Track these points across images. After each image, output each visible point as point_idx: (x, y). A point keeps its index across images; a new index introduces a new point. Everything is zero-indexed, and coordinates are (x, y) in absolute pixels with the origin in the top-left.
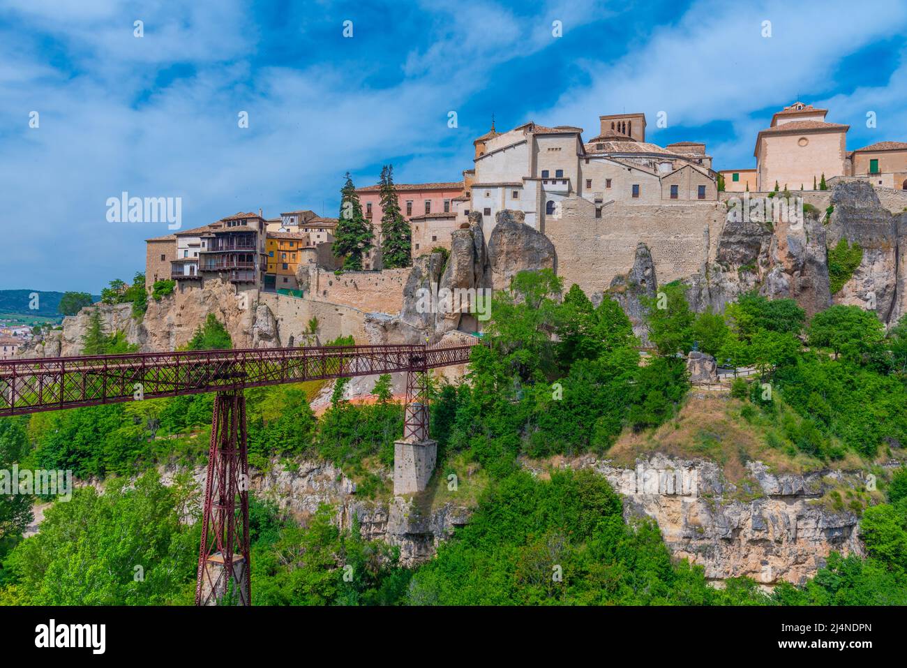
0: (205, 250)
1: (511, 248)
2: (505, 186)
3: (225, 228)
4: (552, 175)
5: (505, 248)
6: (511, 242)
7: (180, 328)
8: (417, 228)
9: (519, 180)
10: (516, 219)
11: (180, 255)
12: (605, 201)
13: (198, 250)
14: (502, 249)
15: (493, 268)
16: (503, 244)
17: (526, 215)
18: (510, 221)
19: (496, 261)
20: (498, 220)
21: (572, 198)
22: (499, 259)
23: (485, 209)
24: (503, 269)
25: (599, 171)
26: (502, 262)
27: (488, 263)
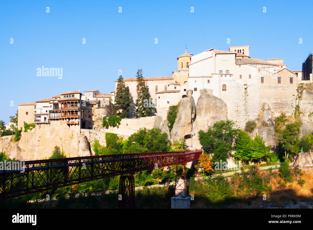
0: (52, 109)
2: (203, 77)
3: (62, 98)
4: (224, 72)
6: (207, 103)
7: (38, 147)
8: (159, 97)
9: (210, 75)
10: (209, 93)
11: (38, 112)
12: (248, 85)
13: (48, 109)
14: (203, 107)
15: (199, 116)
16: (204, 105)
17: (214, 91)
18: (207, 94)
19: (200, 112)
20: (201, 93)
21: (234, 83)
22: (202, 111)
23: (195, 88)
24: (203, 116)
25: (245, 71)
26: (203, 113)
27: (197, 113)
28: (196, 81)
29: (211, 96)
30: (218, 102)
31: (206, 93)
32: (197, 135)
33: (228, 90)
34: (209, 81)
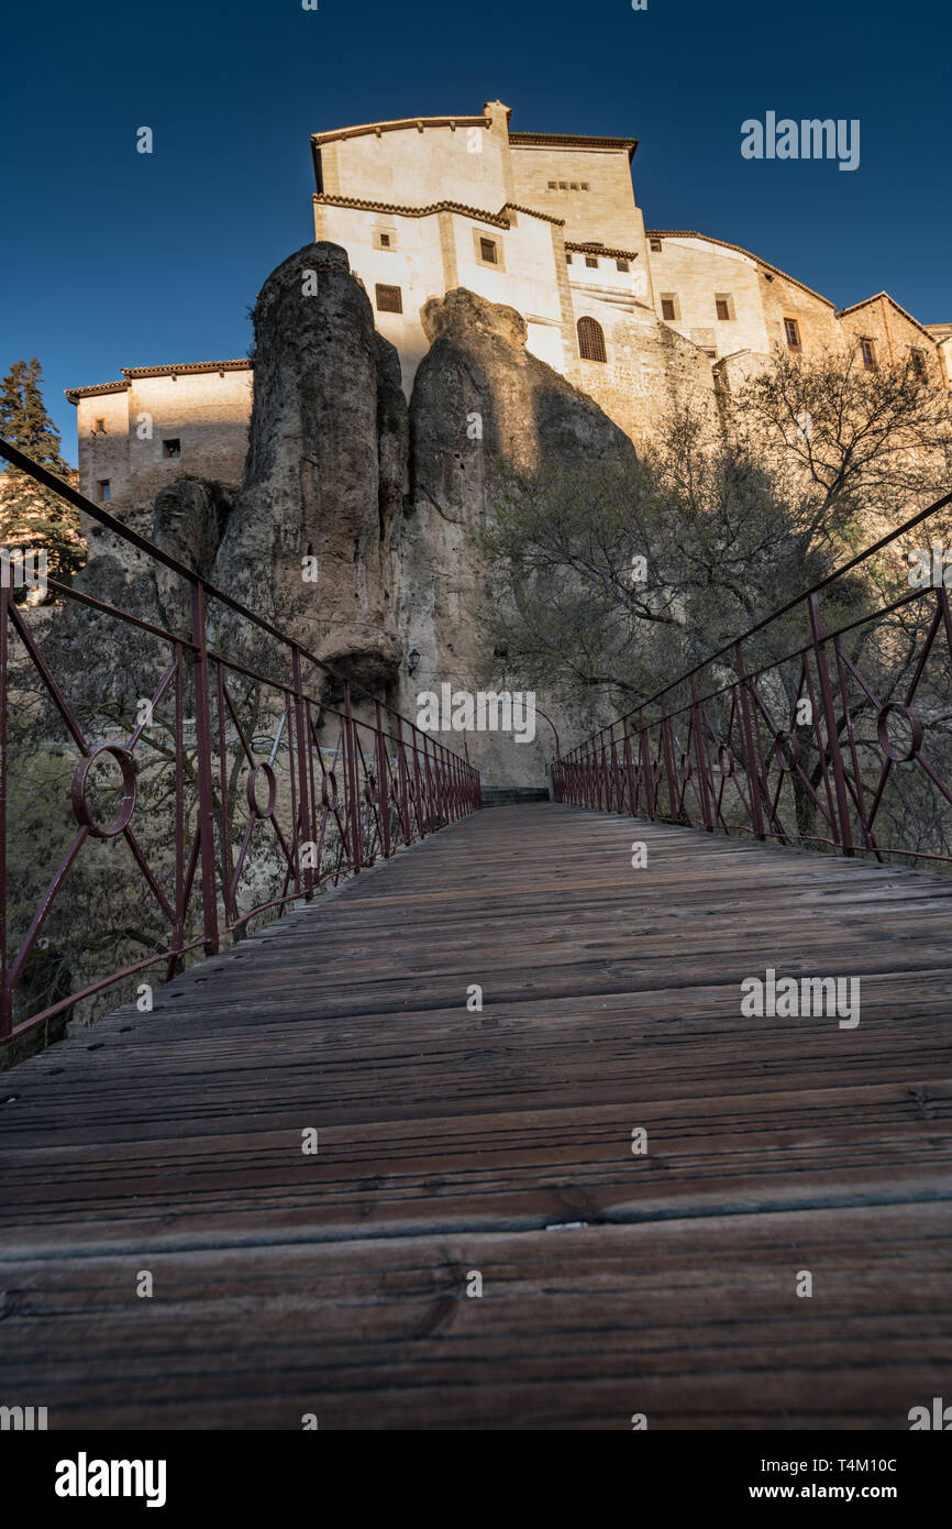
2: (445, 211)
8: (100, 424)
12: (721, 354)
15: (441, 501)
17: (531, 328)
18: (484, 331)
19: (449, 469)
20: (436, 327)
21: (646, 324)
22: (462, 467)
23: (380, 288)
24: (476, 507)
25: (692, 273)
26: (473, 477)
27: (419, 478)
28: (385, 239)
29: (522, 361)
31: (479, 324)
32: (438, 667)
33: (619, 355)
34: (488, 250)
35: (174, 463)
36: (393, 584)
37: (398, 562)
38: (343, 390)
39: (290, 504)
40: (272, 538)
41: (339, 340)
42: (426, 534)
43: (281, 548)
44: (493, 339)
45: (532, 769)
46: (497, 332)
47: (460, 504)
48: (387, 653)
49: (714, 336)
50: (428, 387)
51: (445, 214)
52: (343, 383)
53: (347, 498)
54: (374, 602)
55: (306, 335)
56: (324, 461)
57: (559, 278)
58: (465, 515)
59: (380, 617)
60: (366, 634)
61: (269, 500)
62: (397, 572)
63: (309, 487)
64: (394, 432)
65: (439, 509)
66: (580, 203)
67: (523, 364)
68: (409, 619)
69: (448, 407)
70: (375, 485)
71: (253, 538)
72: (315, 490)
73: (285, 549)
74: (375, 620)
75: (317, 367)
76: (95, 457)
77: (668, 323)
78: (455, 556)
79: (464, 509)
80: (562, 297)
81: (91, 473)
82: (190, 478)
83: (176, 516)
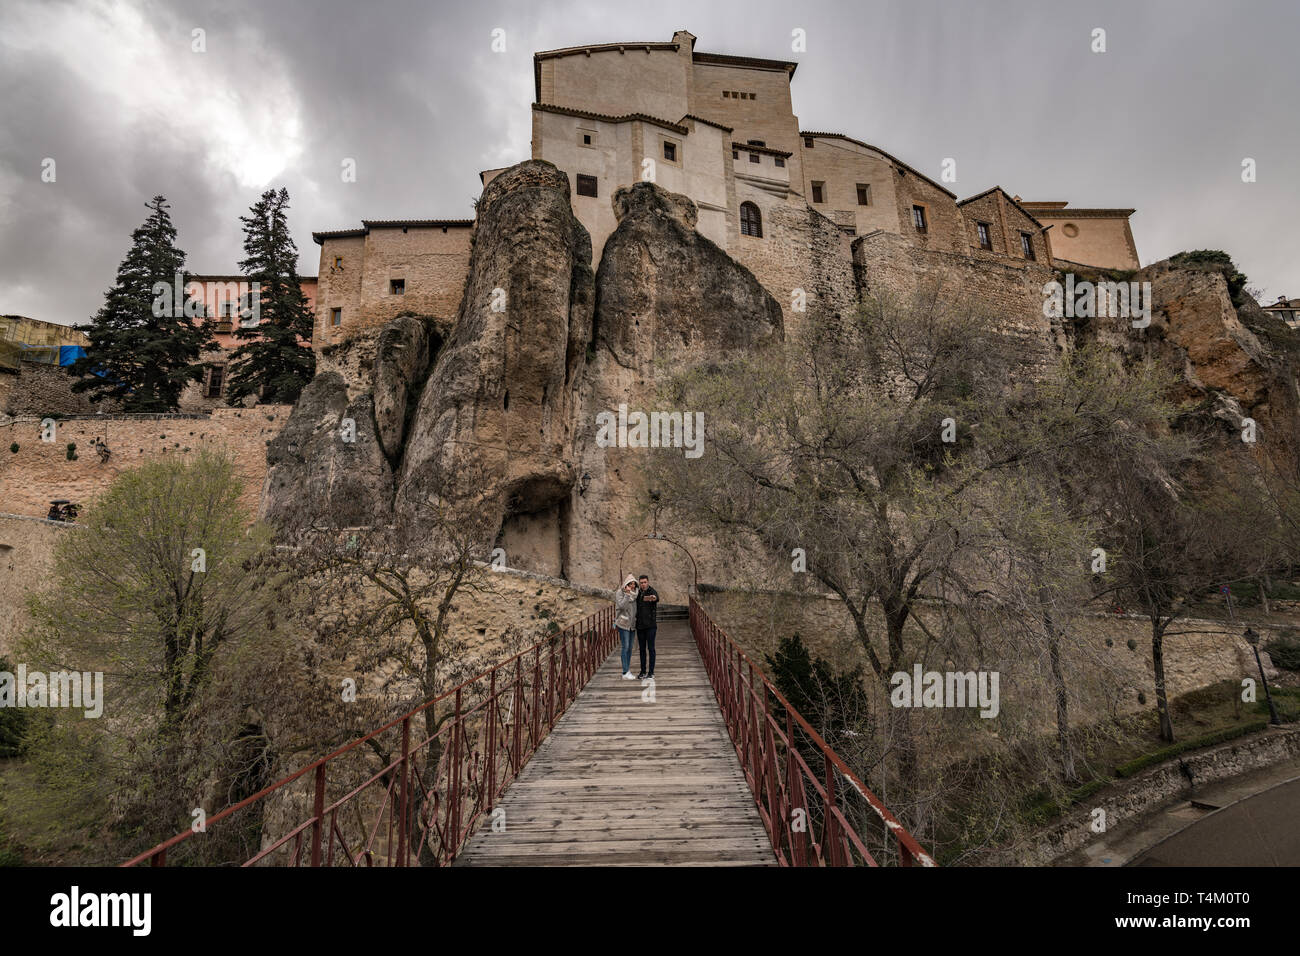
1: (670, 293)
2: (638, 121)
5: (651, 290)
6: (667, 278)
10: (678, 214)
12: (861, 232)
14: (645, 291)
15: (618, 351)
16: (647, 279)
17: (700, 213)
18: (662, 215)
19: (626, 325)
20: (623, 211)
21: (797, 207)
22: (637, 323)
23: (580, 177)
24: (647, 356)
25: (838, 166)
26: (645, 332)
27: (601, 331)
28: (587, 140)
29: (690, 238)
30: (733, 282)
31: (658, 210)
32: (605, 488)
33: (773, 233)
34: (670, 151)
35: (398, 299)
36: (572, 417)
37: (578, 399)
38: (545, 276)
39: (494, 360)
40: (477, 385)
41: (545, 239)
42: (604, 377)
43: (484, 393)
44: (669, 221)
45: (680, 581)
46: (672, 216)
47: (634, 353)
48: (563, 478)
49: (854, 218)
50: (613, 260)
51: (637, 123)
52: (545, 270)
53: (542, 357)
54: (556, 437)
55: (520, 234)
56: (525, 328)
57: (726, 174)
58: (637, 363)
59: (559, 449)
60: (547, 463)
61: (478, 356)
62: (577, 407)
63: (511, 348)
64: (582, 303)
65: (616, 357)
66: (748, 109)
67: (693, 242)
68: (584, 448)
69: (629, 275)
70: (564, 346)
71: (462, 384)
72: (516, 350)
73: (487, 393)
74: (556, 452)
75: (525, 259)
76: (331, 289)
77: (816, 207)
78: (626, 396)
79: (637, 357)
80: (727, 188)
81: (326, 302)
82: (410, 314)
83: (397, 348)
